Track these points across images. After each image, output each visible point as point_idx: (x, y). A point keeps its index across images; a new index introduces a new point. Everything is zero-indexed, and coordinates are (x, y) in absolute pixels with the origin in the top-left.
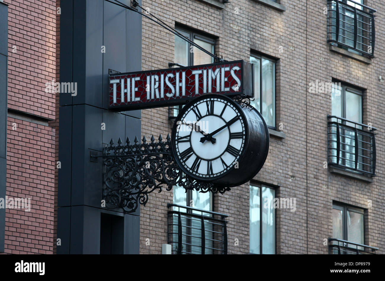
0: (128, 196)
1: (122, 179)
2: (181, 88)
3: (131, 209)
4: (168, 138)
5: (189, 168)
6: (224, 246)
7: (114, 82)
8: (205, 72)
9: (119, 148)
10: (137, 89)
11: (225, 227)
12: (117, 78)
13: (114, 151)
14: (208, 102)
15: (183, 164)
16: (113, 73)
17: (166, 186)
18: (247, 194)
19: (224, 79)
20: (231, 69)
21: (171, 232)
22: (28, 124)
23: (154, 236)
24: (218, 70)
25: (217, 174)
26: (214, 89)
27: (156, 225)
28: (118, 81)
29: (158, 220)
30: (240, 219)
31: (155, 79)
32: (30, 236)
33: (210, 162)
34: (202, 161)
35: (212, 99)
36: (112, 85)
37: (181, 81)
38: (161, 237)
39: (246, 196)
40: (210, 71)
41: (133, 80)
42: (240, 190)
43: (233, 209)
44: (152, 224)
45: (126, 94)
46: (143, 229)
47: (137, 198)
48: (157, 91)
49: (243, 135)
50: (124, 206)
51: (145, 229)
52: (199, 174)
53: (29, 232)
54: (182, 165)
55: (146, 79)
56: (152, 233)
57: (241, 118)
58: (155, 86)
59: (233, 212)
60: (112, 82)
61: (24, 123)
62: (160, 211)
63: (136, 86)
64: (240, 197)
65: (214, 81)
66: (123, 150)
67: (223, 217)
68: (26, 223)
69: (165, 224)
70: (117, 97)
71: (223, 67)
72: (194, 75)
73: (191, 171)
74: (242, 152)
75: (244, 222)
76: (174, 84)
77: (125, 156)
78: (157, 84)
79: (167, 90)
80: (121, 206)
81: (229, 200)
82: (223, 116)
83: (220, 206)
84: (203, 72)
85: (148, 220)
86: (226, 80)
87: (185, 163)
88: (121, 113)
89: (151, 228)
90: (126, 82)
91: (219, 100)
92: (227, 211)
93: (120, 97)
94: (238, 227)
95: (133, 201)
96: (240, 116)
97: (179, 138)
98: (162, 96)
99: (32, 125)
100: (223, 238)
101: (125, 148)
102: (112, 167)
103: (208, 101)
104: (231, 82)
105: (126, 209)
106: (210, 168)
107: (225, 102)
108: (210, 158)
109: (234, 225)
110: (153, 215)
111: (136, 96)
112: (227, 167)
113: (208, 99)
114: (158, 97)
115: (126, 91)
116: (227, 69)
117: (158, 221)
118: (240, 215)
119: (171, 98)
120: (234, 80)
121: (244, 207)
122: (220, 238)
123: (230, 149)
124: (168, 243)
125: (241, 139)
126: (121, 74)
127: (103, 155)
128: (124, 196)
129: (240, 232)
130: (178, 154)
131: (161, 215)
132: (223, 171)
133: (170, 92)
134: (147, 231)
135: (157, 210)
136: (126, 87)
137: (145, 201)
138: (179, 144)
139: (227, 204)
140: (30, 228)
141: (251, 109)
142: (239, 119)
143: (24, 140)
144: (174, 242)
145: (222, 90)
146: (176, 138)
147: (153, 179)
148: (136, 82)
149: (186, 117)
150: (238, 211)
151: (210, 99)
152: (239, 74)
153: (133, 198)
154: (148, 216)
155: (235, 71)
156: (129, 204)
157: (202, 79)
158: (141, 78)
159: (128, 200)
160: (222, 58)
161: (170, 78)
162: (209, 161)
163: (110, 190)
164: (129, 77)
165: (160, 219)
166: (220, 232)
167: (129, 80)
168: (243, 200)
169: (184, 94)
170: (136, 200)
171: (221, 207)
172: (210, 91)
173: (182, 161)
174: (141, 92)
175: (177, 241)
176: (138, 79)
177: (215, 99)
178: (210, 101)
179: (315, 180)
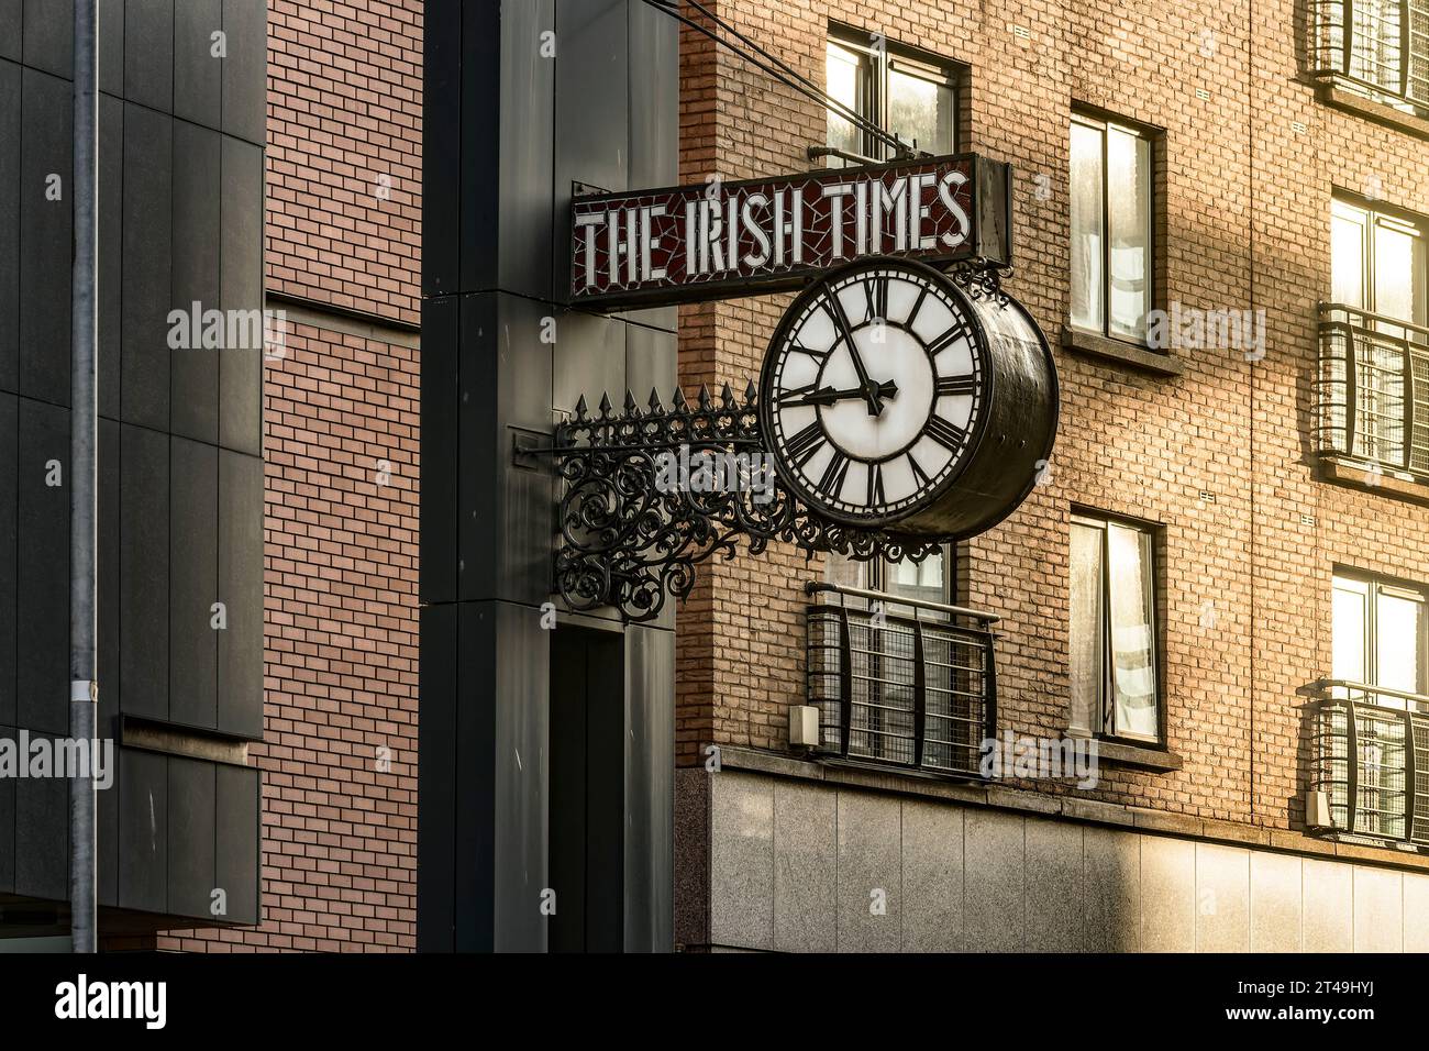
0: (635, 570)
1: (613, 520)
2: (788, 239)
3: (645, 611)
4: (749, 394)
5: (812, 485)
6: (987, 711)
7: (589, 220)
8: (862, 188)
9: (605, 422)
10: (656, 244)
11: (990, 652)
12: (596, 208)
13: (587, 432)
14: (871, 282)
15: (796, 473)
16: (587, 191)
17: (745, 539)
18: (1063, 550)
19: (919, 212)
20: (940, 178)
21: (819, 668)
22: (360, 343)
23: (763, 681)
24: (900, 183)
25: (896, 503)
26: (888, 243)
27: (770, 646)
28: (599, 218)
29: (777, 633)
30: (1037, 626)
31: (711, 212)
32: (370, 685)
33: (876, 467)
34: (852, 462)
35: (882, 274)
36: (582, 231)
37: (788, 218)
38: (786, 684)
39: (1059, 554)
40: (876, 186)
41: (645, 214)
42: (1037, 539)
43: (1016, 594)
44: (755, 647)
45: (623, 258)
46: (730, 660)
47: (662, 575)
48: (717, 247)
49: (975, 384)
50: (625, 602)
51: (734, 661)
52: (844, 504)
53: (370, 672)
54: (792, 476)
55: (682, 211)
56: (757, 673)
57: (968, 331)
58: (711, 233)
59: (1016, 605)
60: (581, 220)
61: (348, 341)
62: (782, 606)
63: (654, 234)
64: (1038, 561)
65: (889, 219)
66: (617, 432)
67: (984, 621)
68: (359, 644)
69: (797, 644)
70: (598, 266)
71: (915, 172)
72: (828, 200)
73: (819, 495)
74: (973, 435)
75: (1051, 636)
76: (768, 227)
77: (623, 449)
78: (718, 225)
79: (748, 245)
80: (615, 600)
81: (1005, 569)
82: (915, 327)
83: (975, 588)
84: (854, 188)
85: (745, 634)
86: (925, 213)
87: (800, 471)
88: (612, 317)
89: (754, 658)
90: (622, 221)
91: (903, 275)
92: (998, 602)
93: (607, 268)
94: (1033, 652)
95: (651, 586)
96: (965, 325)
97: (782, 392)
98: (733, 265)
99: (372, 346)
100: (984, 686)
101: (622, 424)
102: (584, 483)
103: (871, 278)
104: (938, 221)
105: (630, 609)
106: (876, 486)
107: (922, 282)
108: (877, 455)
109: (1021, 645)
110: (760, 618)
111: (655, 264)
112: (928, 482)
113: (871, 274)
114: (720, 266)
115: (622, 249)
116: (929, 179)
117: (775, 636)
118: (1038, 614)
119: (759, 270)
120: (950, 214)
121: (1051, 589)
122: (975, 687)
123: (934, 427)
124: (809, 702)
125: (970, 397)
126: (611, 195)
127: (555, 446)
128: (626, 572)
129: (1040, 665)
130: (781, 443)
131: (784, 617)
132: (915, 495)
133: (757, 251)
134: (743, 666)
135: (775, 604)
136: (623, 237)
137: (686, 585)
138: (784, 412)
139: (999, 580)
140: (371, 659)
141: (1003, 303)
142: (963, 333)
143: (349, 393)
144: (828, 700)
145: (914, 245)
146: (775, 395)
147: (707, 519)
148: (653, 220)
149: (804, 327)
150: (1031, 602)
151: (877, 274)
152: (964, 195)
153: (649, 578)
154: (744, 622)
155: (953, 187)
156: (638, 595)
157: (854, 210)
158: (669, 210)
159: (635, 582)
160: (915, 147)
161: (755, 208)
162: (872, 463)
163: (576, 553)
164: (631, 205)
165: (783, 628)
166: (974, 669)
167: (631, 215)
168: (1050, 569)
169: (797, 258)
170: (660, 584)
171: (978, 592)
172: (876, 248)
173: (790, 464)
174: (670, 251)
175: (837, 698)
176: (660, 211)
177: (892, 274)
178: (877, 277)
179: (1278, 502)
